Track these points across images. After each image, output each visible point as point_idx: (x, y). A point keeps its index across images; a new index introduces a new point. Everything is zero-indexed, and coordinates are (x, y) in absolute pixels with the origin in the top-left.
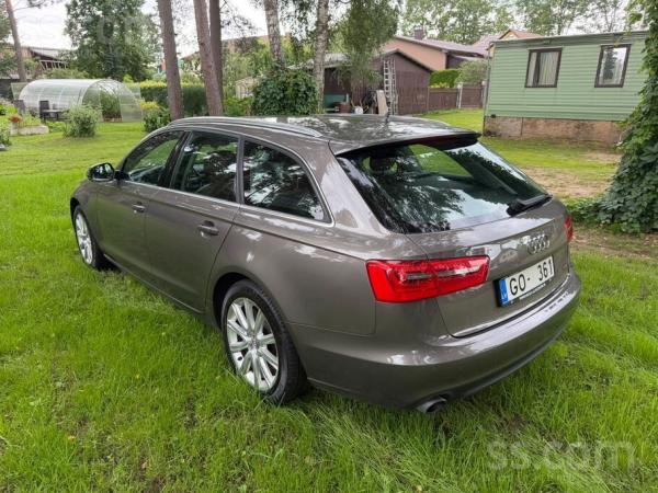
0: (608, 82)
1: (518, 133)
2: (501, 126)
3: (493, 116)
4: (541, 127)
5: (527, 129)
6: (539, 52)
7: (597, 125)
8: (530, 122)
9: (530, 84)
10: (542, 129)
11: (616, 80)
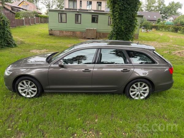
0: (78, 22)
1: (59, 34)
2: (54, 33)
3: (51, 30)
4: (64, 33)
5: (61, 33)
6: (61, 14)
7: (77, 32)
8: (61, 32)
9: (60, 21)
10: (65, 33)
11: (79, 22)
